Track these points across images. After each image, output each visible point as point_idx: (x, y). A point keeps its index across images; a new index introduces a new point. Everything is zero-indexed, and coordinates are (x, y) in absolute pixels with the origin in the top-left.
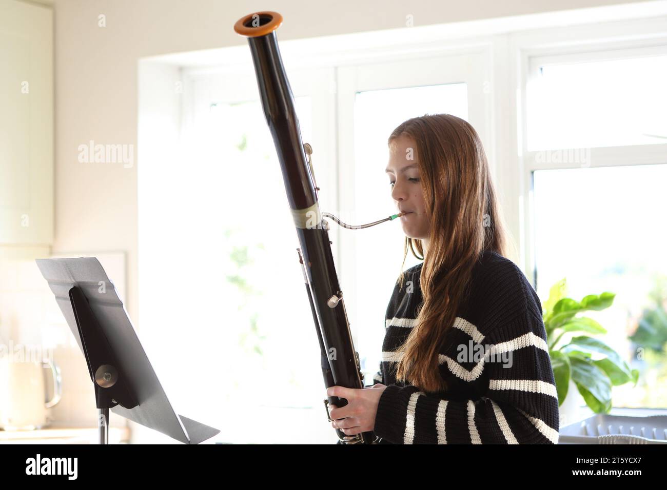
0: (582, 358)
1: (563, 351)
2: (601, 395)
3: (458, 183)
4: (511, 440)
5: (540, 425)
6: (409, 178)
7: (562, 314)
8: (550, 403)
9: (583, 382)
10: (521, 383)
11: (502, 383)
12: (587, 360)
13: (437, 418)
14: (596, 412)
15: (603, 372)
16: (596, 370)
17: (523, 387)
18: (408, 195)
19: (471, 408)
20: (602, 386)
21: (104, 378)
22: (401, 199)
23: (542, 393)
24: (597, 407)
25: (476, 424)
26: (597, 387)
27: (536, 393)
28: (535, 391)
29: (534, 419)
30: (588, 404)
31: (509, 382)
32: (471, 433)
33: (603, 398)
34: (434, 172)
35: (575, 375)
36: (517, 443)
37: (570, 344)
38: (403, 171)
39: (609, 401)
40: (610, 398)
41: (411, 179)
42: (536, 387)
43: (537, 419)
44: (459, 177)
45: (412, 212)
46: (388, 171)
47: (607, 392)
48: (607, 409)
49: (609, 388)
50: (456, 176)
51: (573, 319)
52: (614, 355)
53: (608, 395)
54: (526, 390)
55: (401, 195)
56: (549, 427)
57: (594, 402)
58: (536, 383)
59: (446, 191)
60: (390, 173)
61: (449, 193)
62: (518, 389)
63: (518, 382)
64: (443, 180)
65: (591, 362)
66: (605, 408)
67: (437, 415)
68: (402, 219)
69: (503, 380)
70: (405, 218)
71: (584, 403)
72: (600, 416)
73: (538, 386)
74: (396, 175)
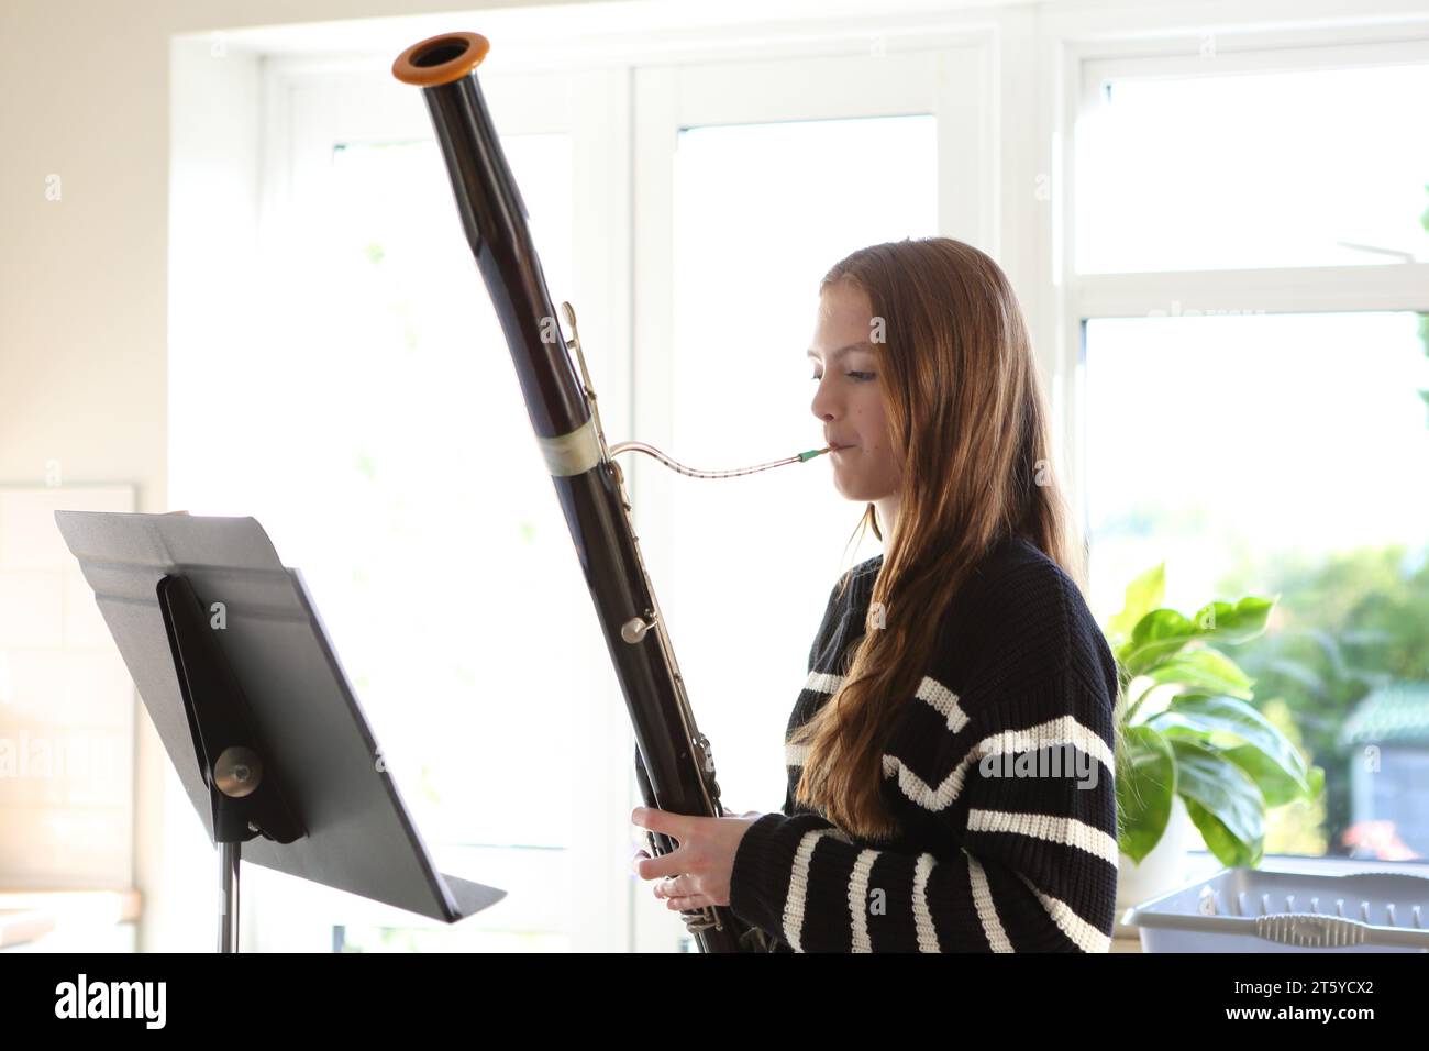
0: (1197, 744)
1: (1153, 726)
2: (1243, 827)
3: (959, 391)
4: (1000, 943)
5: (1060, 913)
6: (849, 372)
7: (1153, 644)
8: (1092, 869)
9: (1202, 797)
10: (1034, 821)
11: (993, 818)
12: (1208, 749)
13: (850, 884)
14: (1227, 864)
15: (1245, 776)
16: (1229, 771)
17: (1036, 831)
18: (843, 409)
19: (924, 868)
20: (1244, 806)
21: (235, 776)
22: (828, 418)
23: (1078, 846)
24: (1231, 854)
25: (928, 901)
26: (1235, 809)
27: (1064, 844)
28: (1061, 841)
29: (1048, 898)
30: (1212, 847)
31: (1008, 816)
32: (918, 919)
33: (1248, 835)
34: (908, 362)
35: (1185, 779)
36: (1010, 950)
37: (1169, 710)
38: (838, 357)
39: (1258, 841)
40: (1261, 833)
41: (853, 374)
42: (1065, 833)
43: (1054, 900)
44: (960, 377)
45: (852, 446)
46: (811, 354)
47: (1255, 820)
48: (1255, 857)
49: (1260, 810)
50: (952, 374)
51: (1178, 656)
52: (1268, 738)
53: (1257, 827)
54: (1042, 837)
55: (831, 408)
56: (1082, 922)
57: (1224, 843)
58: (1067, 823)
59: (931, 404)
60: (814, 358)
61: (938, 409)
62: (1026, 833)
63: (1027, 818)
64: (927, 381)
65: (1219, 754)
66: (1250, 854)
67: (851, 877)
68: (833, 459)
69: (997, 813)
70: (838, 457)
71: (1202, 845)
72: (1240, 873)
73: (1068, 831)
74: (824, 363)
